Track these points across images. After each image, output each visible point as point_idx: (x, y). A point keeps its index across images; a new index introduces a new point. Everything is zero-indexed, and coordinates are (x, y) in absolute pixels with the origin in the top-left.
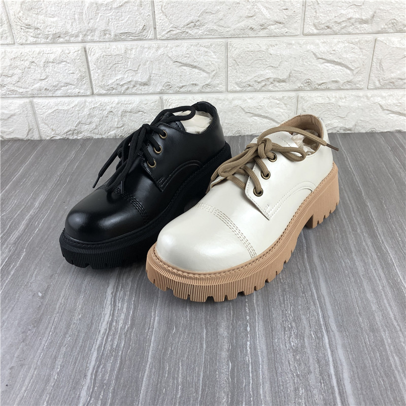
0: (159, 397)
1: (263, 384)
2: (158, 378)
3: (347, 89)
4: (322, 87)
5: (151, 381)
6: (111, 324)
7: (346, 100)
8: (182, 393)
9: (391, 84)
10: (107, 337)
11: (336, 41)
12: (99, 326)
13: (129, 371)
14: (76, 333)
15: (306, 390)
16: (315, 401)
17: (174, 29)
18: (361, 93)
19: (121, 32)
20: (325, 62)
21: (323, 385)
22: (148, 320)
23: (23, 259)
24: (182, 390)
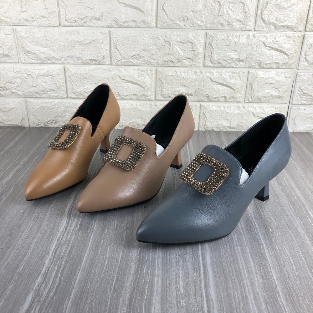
0: (94, 264)
1: (158, 259)
2: (94, 255)
3: (231, 102)
4: (216, 100)
5: (90, 256)
6: (66, 227)
7: (231, 109)
8: (108, 263)
9: (259, 100)
10: (64, 234)
11: (224, 71)
12: (59, 229)
13: (76, 252)
14: (44, 232)
15: (183, 262)
16: (188, 267)
17: (123, 59)
18: (240, 105)
19: (89, 59)
20: (218, 84)
21: (193, 260)
22: (90, 226)
23: (11, 192)
24: (108, 261)
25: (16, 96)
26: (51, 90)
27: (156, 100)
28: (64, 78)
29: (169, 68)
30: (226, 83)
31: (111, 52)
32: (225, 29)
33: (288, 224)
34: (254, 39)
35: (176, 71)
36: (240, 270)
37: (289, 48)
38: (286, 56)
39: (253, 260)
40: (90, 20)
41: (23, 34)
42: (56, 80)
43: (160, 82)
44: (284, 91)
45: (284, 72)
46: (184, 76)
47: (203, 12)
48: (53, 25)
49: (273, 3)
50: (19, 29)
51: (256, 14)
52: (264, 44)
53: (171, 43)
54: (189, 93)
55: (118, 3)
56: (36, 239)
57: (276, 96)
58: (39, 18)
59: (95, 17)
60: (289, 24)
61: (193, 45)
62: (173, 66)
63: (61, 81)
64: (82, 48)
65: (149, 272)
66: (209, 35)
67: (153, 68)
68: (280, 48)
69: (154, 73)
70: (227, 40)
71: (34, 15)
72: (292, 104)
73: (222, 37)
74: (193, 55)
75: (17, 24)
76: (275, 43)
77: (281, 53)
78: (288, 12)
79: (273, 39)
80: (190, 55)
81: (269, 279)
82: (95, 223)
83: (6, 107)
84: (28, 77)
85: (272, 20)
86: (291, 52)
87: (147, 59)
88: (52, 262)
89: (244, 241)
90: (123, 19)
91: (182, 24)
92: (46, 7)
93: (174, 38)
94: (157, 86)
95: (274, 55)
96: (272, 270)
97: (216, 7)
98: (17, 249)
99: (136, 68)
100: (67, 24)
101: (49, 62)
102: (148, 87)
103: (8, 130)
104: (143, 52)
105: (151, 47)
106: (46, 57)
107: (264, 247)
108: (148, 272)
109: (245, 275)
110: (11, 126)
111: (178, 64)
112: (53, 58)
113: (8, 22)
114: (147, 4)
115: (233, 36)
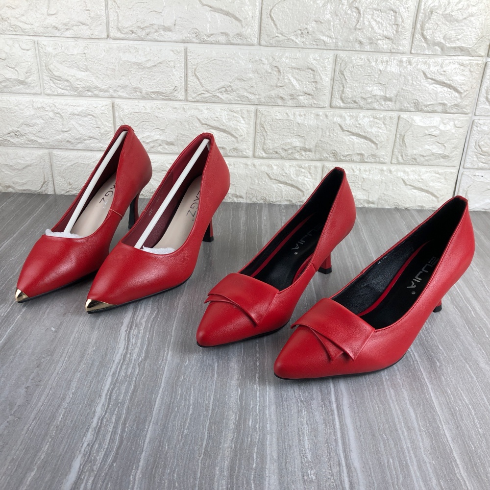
25: (35, 146)
26: (91, 138)
27: (254, 156)
28: (112, 119)
29: (276, 108)
30: (363, 134)
31: (186, 81)
32: (366, 50)
33: (464, 354)
34: (409, 66)
35: (286, 113)
36: (395, 425)
37: (462, 82)
38: (457, 94)
39: (415, 411)
40: (156, 30)
41: (50, 49)
42: (99, 123)
43: (262, 129)
44: (453, 148)
45: (454, 119)
46: (300, 121)
47: (332, 24)
48: (97, 37)
49: (441, 13)
50: (44, 41)
51: (414, 28)
52: (424, 74)
53: (281, 69)
54: (307, 147)
55: (201, 5)
56: (79, 373)
57: (440, 154)
58: (76, 25)
59: (164, 26)
60: (463, 45)
61: (316, 74)
62: (282, 104)
63: (107, 124)
64: (142, 73)
65: (257, 426)
66: (340, 59)
67: (252, 108)
68: (448, 82)
69: (253, 115)
70: (368, 66)
71: (68, 20)
72: (464, 168)
73: (360, 63)
74: (314, 89)
75: (41, 34)
76: (441, 74)
77: (450, 89)
78: (463, 26)
79: (438, 68)
80: (310, 88)
81: (439, 439)
82: (168, 350)
83: (19, 163)
84: (56, 116)
85: (438, 38)
86: (466, 88)
87: (243, 93)
88: (107, 409)
89: (399, 381)
90: (208, 31)
91: (298, 41)
92: (87, 9)
93: (285, 62)
94: (257, 135)
95: (438, 91)
96: (444, 425)
97: (353, 16)
98: (51, 389)
99: (227, 106)
100: (119, 35)
101: (90, 94)
102: (244, 136)
103: (21, 199)
104: (237, 82)
105: (251, 75)
106: (84, 86)
107: (430, 389)
108: (255, 427)
109: (403, 432)
110: (25, 192)
111: (290, 103)
112: (96, 87)
113: (26, 30)
114: (246, 8)
115: (377, 61)
